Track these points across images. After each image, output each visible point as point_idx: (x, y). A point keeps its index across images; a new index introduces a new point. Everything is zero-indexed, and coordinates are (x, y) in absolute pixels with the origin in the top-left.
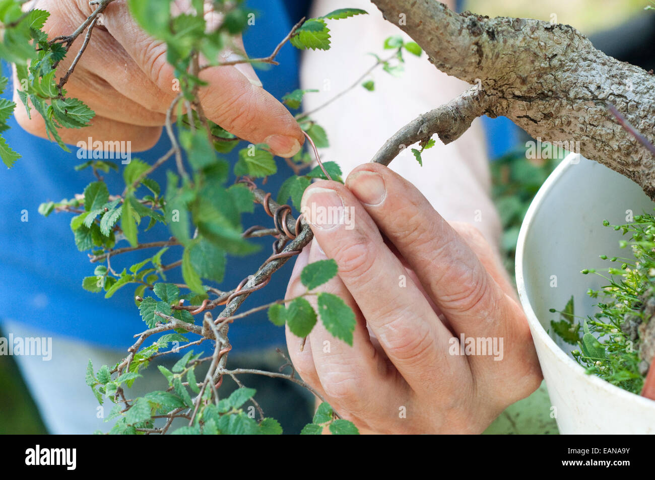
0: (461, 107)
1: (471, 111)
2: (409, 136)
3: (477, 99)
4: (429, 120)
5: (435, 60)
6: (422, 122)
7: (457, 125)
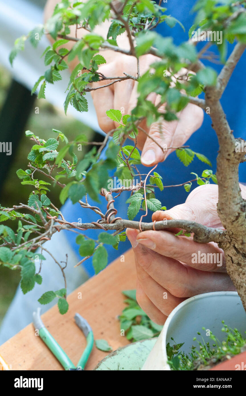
0: (212, 233)
1: (213, 238)
2: (184, 224)
3: (220, 235)
4: (196, 226)
5: (219, 206)
6: (193, 224)
7: (204, 238)
